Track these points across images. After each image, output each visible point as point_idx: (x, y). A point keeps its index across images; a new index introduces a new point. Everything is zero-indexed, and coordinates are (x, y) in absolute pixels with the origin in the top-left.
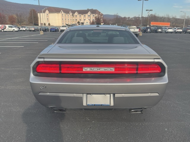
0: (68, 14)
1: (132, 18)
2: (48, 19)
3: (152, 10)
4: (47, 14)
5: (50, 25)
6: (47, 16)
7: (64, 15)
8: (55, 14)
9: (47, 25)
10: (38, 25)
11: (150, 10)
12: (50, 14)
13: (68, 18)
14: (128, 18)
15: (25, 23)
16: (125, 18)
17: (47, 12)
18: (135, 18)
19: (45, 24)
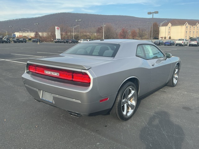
0: (194, 26)
2: (169, 32)
4: (170, 27)
5: (170, 39)
6: (169, 30)
7: (188, 28)
8: (179, 26)
9: (167, 38)
10: (158, 39)
12: (172, 27)
13: (194, 30)
15: (146, 37)
17: (170, 24)
19: (165, 38)
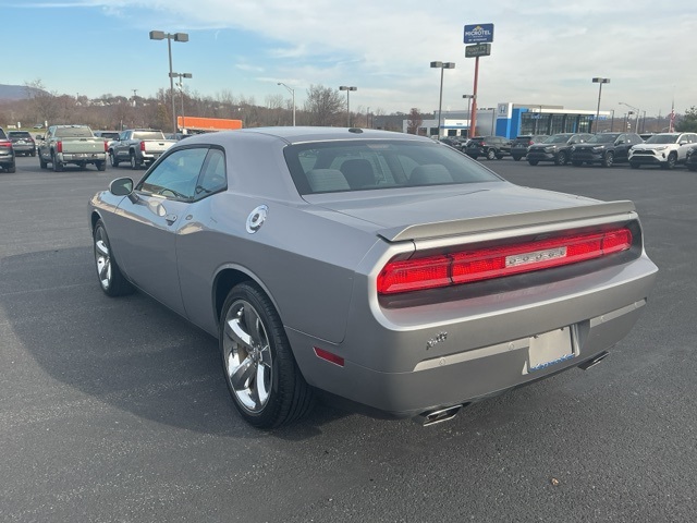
1: (97, 100)
3: (189, 76)
11: (185, 76)
14: (80, 99)
16: (65, 98)
18: (109, 101)
